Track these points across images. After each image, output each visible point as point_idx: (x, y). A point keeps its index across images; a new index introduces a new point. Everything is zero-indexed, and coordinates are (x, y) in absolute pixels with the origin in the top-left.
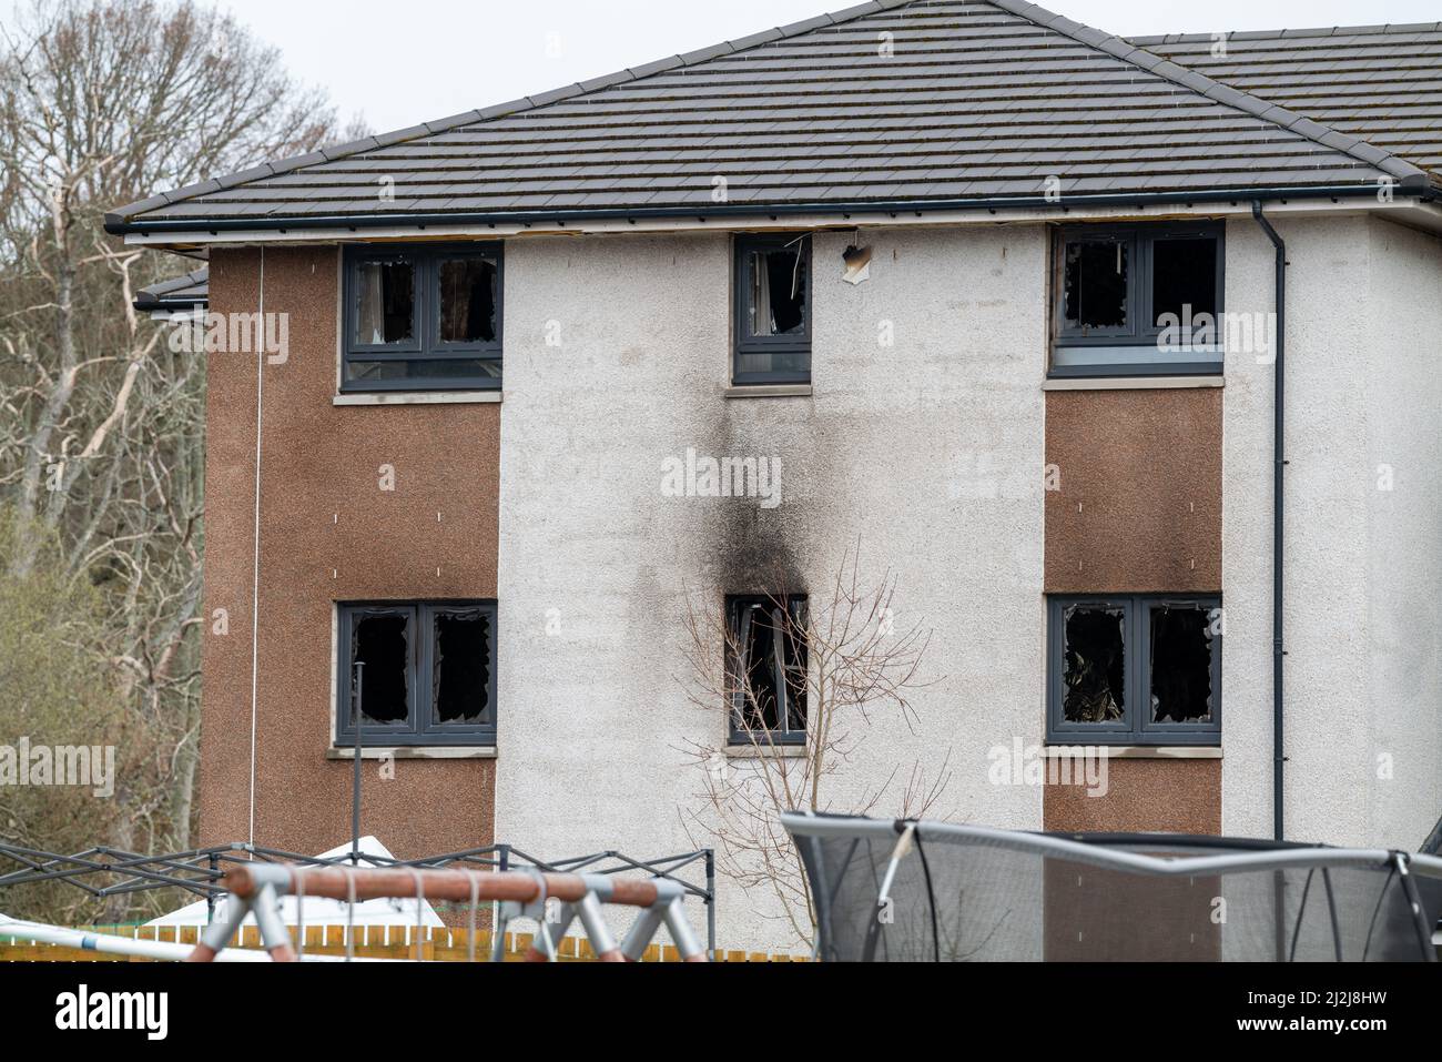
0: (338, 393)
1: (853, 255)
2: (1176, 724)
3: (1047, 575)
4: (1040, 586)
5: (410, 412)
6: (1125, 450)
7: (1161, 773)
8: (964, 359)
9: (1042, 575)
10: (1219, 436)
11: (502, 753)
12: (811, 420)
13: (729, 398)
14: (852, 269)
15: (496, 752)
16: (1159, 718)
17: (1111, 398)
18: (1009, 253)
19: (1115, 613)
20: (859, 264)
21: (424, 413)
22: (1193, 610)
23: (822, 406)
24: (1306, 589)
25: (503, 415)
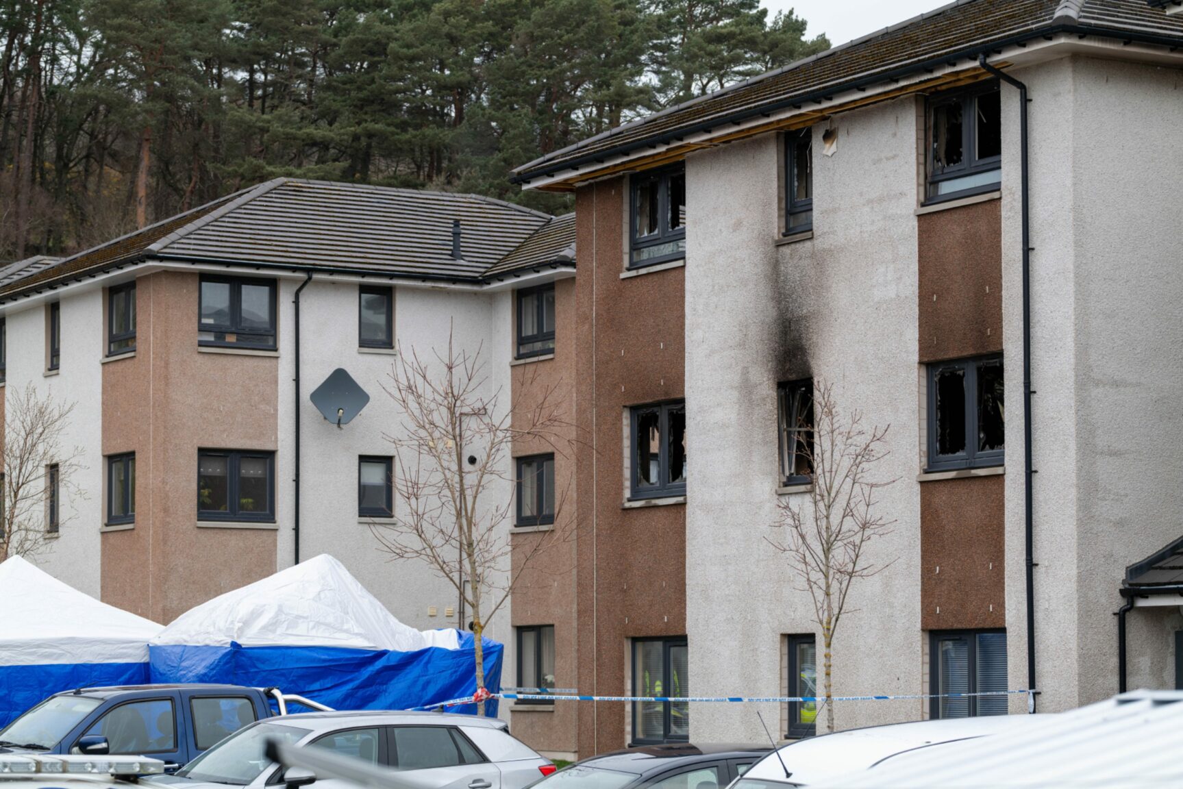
0: (624, 270)
1: (829, 136)
2: (991, 451)
3: (920, 349)
4: (915, 358)
5: (650, 278)
6: (956, 253)
7: (976, 487)
8: (881, 200)
9: (917, 348)
10: (1000, 235)
11: (689, 500)
12: (813, 255)
13: (779, 245)
14: (828, 145)
15: (685, 499)
16: (983, 449)
17: (947, 216)
18: (900, 119)
19: (961, 373)
20: (831, 142)
21: (656, 278)
22: (996, 366)
23: (819, 243)
24: (1044, 343)
25: (687, 274)
